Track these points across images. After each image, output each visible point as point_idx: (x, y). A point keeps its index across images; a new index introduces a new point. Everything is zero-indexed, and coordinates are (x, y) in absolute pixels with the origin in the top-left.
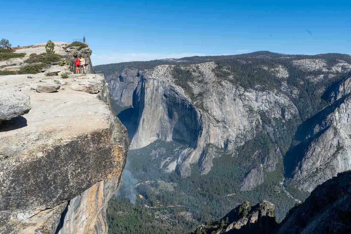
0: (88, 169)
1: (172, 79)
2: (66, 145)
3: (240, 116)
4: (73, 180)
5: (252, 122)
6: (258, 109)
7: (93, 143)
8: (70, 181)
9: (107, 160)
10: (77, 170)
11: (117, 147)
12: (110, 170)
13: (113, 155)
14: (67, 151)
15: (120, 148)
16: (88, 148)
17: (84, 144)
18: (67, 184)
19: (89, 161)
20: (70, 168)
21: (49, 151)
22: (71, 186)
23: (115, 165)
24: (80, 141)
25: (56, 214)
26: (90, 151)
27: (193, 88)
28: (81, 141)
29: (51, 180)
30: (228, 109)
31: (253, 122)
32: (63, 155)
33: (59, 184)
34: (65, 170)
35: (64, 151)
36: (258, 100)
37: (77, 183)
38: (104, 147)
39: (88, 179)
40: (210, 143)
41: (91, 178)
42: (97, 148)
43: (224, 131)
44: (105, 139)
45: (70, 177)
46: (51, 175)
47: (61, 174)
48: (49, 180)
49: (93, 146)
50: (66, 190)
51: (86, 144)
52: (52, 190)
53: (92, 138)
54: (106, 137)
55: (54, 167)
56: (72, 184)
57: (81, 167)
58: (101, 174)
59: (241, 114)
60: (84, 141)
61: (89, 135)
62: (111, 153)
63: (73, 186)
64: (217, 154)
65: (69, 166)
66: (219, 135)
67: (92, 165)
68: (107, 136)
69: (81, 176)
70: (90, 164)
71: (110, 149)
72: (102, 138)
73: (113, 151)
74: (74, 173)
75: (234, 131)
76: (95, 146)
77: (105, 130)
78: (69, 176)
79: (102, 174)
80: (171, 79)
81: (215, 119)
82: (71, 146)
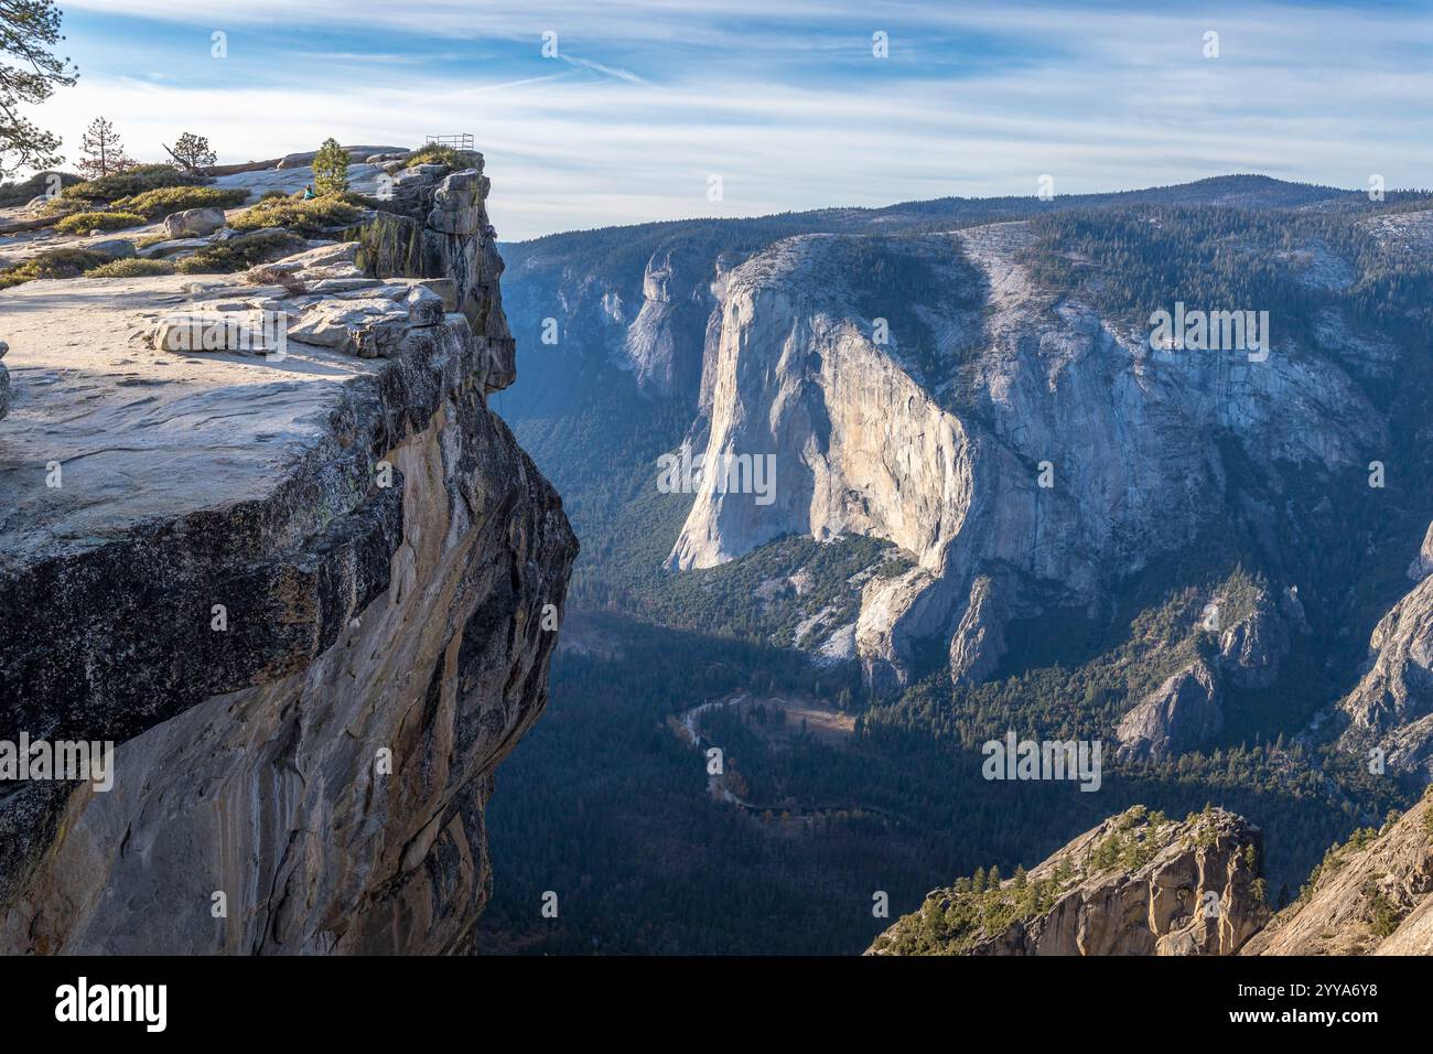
0: (168, 649)
1: (849, 290)
2: (83, 555)
3: (1127, 447)
4: (105, 683)
5: (1180, 478)
6: (1211, 420)
7: (193, 553)
8: (92, 686)
9: (247, 619)
10: (122, 651)
11: (292, 571)
12: (260, 655)
13: (276, 601)
14: (84, 578)
15: (302, 574)
16: (170, 571)
17: (155, 554)
18: (81, 700)
19: (173, 618)
20: (92, 640)
21: (13, 575)
22: (96, 707)
23: (283, 637)
24: (138, 546)
25: (28, 803)
26: (178, 582)
27: (934, 328)
28: (143, 543)
29: (17, 679)
30: (1080, 420)
31: (1186, 477)
32: (65, 591)
33: (47, 694)
34: (73, 649)
35: (71, 578)
36: (1211, 385)
37: (121, 695)
38: (241, 568)
39: (168, 685)
40: (1000, 558)
41: (182, 680)
42: (209, 572)
43: (1057, 512)
44: (244, 539)
45: (93, 672)
46: (15, 664)
47: (54, 660)
48: (7, 679)
49: (193, 564)
50: (74, 718)
51: (165, 556)
52: (16, 717)
53: (190, 535)
54: (248, 533)
55: (27, 636)
56: (97, 698)
57: (138, 639)
58: (221, 670)
59: (1134, 440)
60: (157, 544)
61: (180, 525)
62: (266, 592)
63: (104, 705)
64: (1027, 603)
65: (89, 634)
66: (1036, 524)
67: (183, 635)
68: (251, 528)
69: (140, 670)
70: (175, 631)
71: (262, 576)
72: (233, 536)
73: (276, 586)
74: (108, 659)
75: (1100, 514)
76: (204, 564)
77: (247, 506)
78: (89, 668)
79: (226, 667)
80: (844, 292)
81: (1021, 457)
82: (103, 563)
